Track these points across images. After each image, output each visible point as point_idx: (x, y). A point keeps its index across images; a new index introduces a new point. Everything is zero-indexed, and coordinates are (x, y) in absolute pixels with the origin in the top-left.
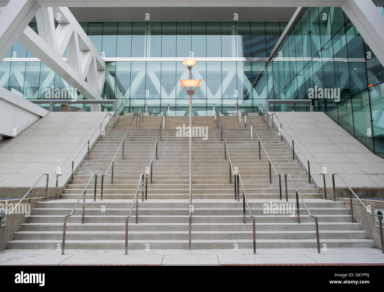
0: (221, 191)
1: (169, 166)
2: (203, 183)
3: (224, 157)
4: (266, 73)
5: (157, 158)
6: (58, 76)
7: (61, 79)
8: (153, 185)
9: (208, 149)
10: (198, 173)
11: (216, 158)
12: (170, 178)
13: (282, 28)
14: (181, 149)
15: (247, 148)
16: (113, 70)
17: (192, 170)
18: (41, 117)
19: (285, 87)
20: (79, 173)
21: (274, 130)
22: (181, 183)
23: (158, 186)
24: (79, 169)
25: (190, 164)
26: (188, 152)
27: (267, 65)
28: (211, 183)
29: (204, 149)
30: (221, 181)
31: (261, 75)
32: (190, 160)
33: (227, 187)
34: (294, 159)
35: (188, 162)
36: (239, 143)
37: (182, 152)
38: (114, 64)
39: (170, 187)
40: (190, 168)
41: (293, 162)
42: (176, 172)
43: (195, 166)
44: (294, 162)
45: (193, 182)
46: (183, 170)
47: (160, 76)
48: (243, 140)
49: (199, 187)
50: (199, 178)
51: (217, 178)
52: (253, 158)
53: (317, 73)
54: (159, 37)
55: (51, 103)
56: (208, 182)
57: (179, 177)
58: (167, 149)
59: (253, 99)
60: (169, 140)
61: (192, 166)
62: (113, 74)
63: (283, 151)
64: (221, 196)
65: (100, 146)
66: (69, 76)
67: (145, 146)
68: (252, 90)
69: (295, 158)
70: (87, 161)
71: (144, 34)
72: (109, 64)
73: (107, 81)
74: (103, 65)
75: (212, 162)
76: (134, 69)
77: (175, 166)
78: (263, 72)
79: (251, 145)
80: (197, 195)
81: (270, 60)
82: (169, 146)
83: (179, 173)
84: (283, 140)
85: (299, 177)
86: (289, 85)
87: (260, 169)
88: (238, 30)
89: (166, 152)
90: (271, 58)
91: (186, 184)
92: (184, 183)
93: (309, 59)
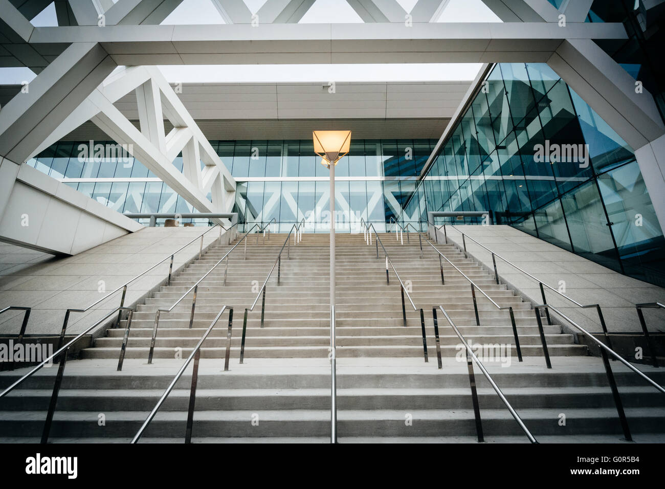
0: (391, 340)
1: (296, 295)
2: (354, 324)
3: (386, 281)
4: (416, 194)
5: (279, 283)
6: (181, 199)
7: (185, 202)
8: (265, 328)
9: (359, 269)
10: (346, 307)
11: (373, 283)
12: (298, 315)
13: (432, 146)
14: (318, 270)
15: (417, 269)
16: (244, 191)
17: (336, 302)
18: (130, 232)
19: (443, 205)
20: (143, 308)
21: (449, 245)
22: (316, 324)
23: (273, 330)
24: (146, 302)
25: (332, 292)
26: (329, 274)
27: (417, 184)
28: (370, 324)
29: (352, 270)
30: (387, 321)
31: (411, 196)
32: (332, 286)
33: (399, 332)
34: (498, 284)
35: (329, 289)
36: (405, 261)
37: (318, 274)
38: (245, 185)
39: (295, 333)
40: (332, 298)
41: (498, 288)
42: (307, 306)
43: (340, 295)
44: (501, 288)
45: (338, 324)
46: (320, 301)
47: (297, 198)
48: (410, 258)
49: (348, 333)
50: (347, 315)
51: (378, 315)
52: (432, 282)
53: (476, 194)
54: (296, 158)
55: (153, 218)
56: (365, 324)
57: (313, 313)
58: (296, 270)
59: (403, 222)
60: (300, 259)
61: (336, 295)
62: (244, 196)
63: (475, 272)
64: (391, 350)
65: (196, 266)
66: (194, 197)
67: (264, 266)
68: (402, 212)
69: (500, 282)
70: (166, 288)
71: (279, 155)
72: (240, 185)
73: (238, 203)
74: (234, 186)
75: (367, 289)
76: (268, 190)
77: (306, 295)
78: (413, 192)
79: (423, 265)
80: (346, 350)
81: (420, 180)
82: (301, 266)
83: (313, 307)
84: (468, 257)
85: (522, 313)
86: (447, 203)
87: (450, 299)
88: (383, 149)
89: (295, 274)
90: (422, 178)
91: (325, 327)
92: (321, 324)
93: (466, 177)
